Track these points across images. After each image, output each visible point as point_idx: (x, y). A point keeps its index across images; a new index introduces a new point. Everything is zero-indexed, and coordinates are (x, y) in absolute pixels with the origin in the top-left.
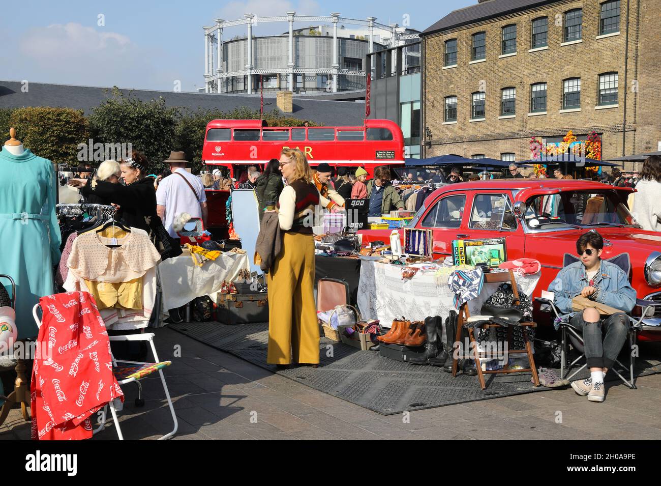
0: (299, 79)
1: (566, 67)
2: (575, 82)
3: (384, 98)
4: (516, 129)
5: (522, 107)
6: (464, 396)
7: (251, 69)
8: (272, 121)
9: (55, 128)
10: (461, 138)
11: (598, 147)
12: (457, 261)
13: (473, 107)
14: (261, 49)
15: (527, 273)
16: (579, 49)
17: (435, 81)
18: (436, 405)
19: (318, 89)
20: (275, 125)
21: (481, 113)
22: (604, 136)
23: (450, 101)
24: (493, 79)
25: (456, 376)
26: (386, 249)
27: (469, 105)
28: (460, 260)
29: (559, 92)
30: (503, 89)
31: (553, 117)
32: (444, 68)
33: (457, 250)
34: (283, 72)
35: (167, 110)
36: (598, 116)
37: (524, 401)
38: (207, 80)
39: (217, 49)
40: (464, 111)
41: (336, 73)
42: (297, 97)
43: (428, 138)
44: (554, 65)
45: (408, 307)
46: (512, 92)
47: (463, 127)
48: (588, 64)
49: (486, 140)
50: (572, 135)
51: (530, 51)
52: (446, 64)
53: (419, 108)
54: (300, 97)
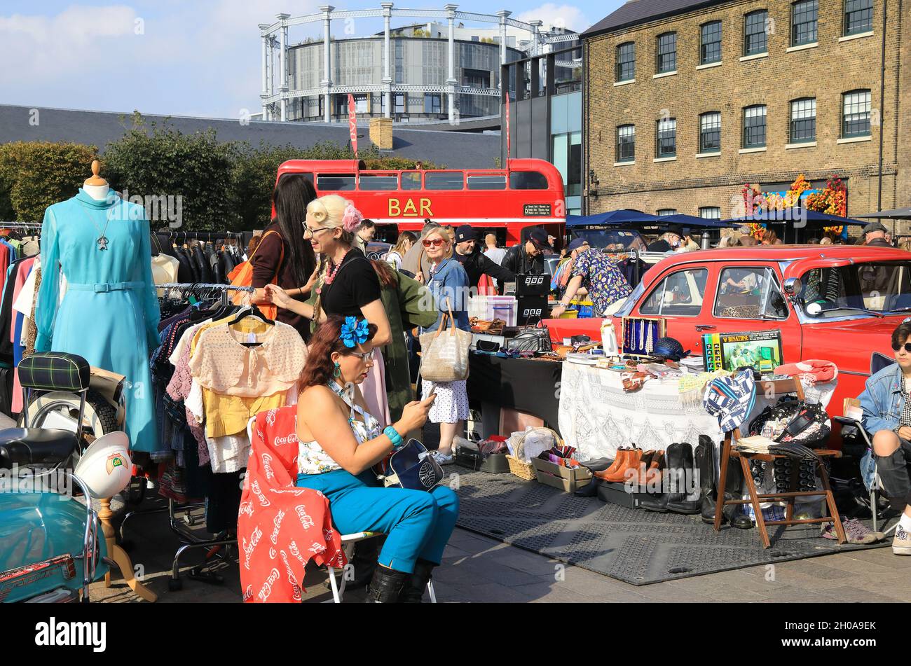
0: (400, 100)
1: (795, 83)
2: (808, 104)
3: (529, 127)
4: (722, 172)
5: (730, 141)
6: (743, 558)
7: (330, 86)
8: (370, 162)
9: (57, 173)
10: (642, 186)
11: (842, 198)
12: (710, 364)
13: (659, 140)
14: (345, 58)
15: (818, 381)
16: (814, 57)
17: (603, 103)
18: (705, 571)
19: (427, 115)
20: (375, 167)
21: (670, 150)
22: (851, 183)
23: (624, 132)
24: (688, 100)
25: (720, 530)
26: (596, 348)
27: (653, 137)
28: (715, 362)
29: (785, 120)
30: (702, 115)
31: (776, 155)
32: (615, 84)
33: (711, 348)
34: (376, 90)
35: (218, 145)
36: (841, 153)
37: (830, 565)
38: (265, 102)
39: (279, 56)
40: (646, 146)
41: (453, 92)
42: (399, 127)
43: (593, 186)
44: (777, 80)
45: (636, 430)
46: (715, 118)
47: (645, 169)
48: (827, 78)
49: (677, 188)
50: (804, 180)
51: (742, 59)
52: (619, 79)
53: (580, 143)
54: (403, 127)
